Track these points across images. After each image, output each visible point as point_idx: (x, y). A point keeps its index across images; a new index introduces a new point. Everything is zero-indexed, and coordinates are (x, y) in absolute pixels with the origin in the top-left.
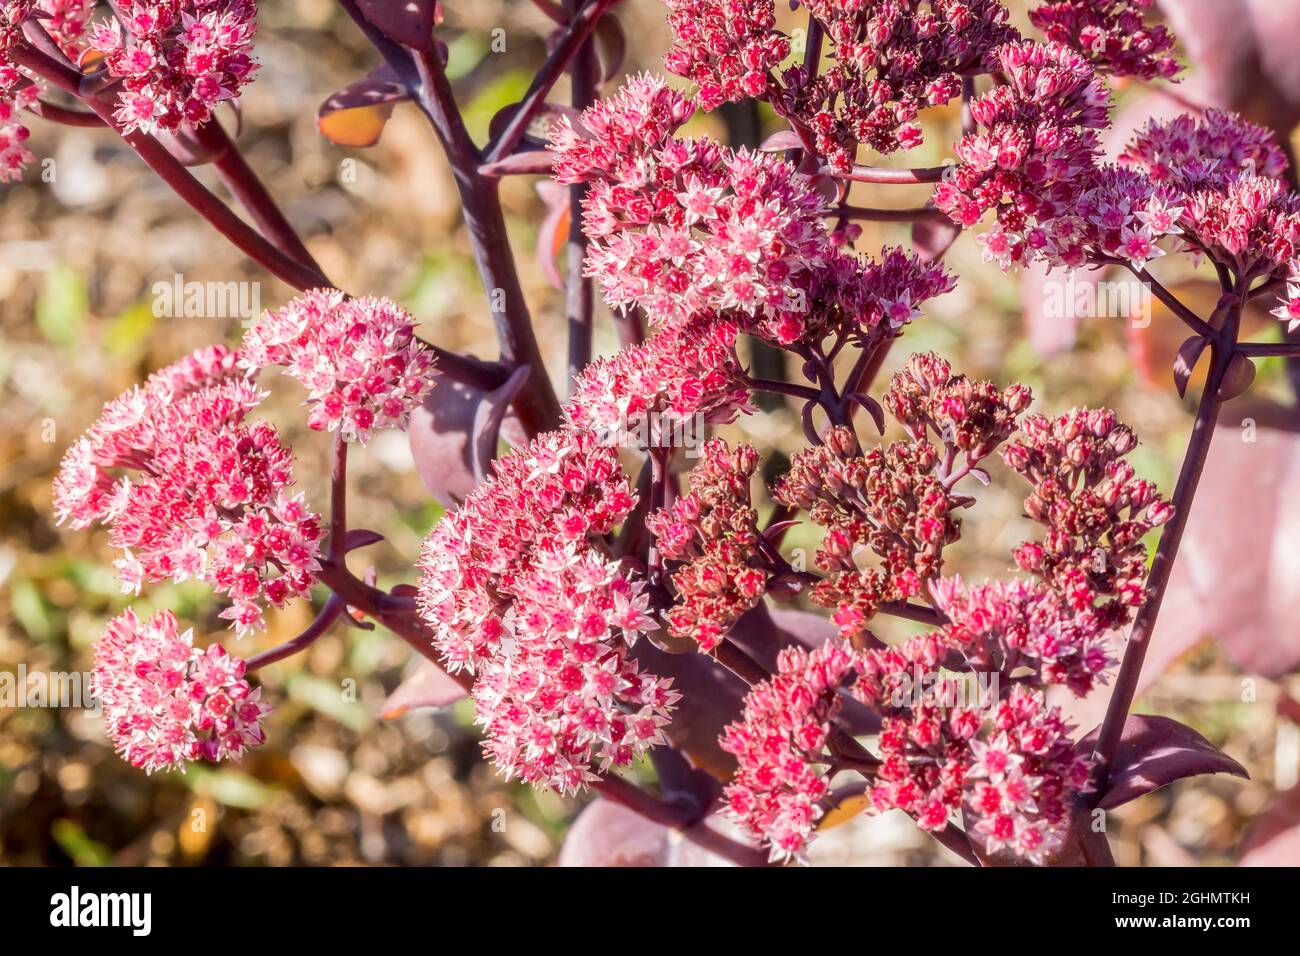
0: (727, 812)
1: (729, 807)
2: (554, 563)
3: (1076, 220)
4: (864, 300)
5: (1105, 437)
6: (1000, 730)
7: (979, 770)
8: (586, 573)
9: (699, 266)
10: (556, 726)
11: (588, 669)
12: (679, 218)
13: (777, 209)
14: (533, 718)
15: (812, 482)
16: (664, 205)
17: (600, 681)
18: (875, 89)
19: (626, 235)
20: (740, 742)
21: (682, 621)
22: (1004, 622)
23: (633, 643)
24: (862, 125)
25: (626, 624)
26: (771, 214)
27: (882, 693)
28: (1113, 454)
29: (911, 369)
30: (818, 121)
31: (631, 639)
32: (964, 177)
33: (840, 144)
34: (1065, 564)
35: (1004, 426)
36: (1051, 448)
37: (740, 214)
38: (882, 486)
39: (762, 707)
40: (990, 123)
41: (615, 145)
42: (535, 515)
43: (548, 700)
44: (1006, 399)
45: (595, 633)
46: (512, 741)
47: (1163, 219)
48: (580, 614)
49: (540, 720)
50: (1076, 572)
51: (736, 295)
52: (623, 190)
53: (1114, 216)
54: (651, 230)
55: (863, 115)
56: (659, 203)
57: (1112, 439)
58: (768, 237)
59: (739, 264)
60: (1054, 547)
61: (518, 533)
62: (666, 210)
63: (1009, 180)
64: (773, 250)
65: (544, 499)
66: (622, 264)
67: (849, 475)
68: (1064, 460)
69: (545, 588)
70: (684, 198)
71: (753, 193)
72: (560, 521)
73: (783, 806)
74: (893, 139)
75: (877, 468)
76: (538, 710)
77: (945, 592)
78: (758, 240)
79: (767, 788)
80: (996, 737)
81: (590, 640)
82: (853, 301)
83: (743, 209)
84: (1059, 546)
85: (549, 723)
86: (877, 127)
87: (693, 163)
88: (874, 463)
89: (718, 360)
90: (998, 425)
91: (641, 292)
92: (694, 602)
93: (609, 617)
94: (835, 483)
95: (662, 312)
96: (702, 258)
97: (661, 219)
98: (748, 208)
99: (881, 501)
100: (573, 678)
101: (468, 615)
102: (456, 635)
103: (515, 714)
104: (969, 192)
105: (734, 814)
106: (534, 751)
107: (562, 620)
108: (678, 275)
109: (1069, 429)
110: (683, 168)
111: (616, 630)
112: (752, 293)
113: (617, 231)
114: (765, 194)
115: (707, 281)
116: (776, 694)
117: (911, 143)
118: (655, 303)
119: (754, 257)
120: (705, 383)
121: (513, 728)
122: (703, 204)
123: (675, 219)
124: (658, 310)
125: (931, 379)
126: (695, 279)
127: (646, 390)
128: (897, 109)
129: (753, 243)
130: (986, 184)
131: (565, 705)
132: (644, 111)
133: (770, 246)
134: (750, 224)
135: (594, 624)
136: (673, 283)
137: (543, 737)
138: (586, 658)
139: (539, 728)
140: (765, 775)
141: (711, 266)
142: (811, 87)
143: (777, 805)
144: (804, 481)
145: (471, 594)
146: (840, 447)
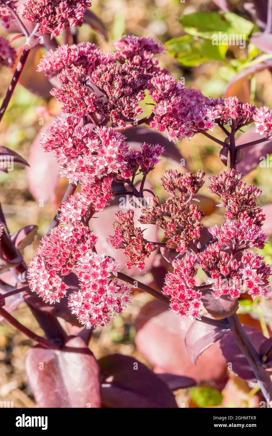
0: (172, 312)
1: (172, 310)
2: (86, 260)
3: (189, 122)
4: (144, 160)
5: (234, 176)
6: (246, 264)
7: (245, 277)
8: (96, 260)
9: (98, 164)
10: (100, 307)
11: (106, 287)
12: (87, 152)
13: (115, 141)
14: (92, 306)
15: (153, 214)
16: (81, 149)
17: (110, 289)
18: (124, 101)
19: (72, 161)
20: (169, 291)
21: (131, 264)
22: (236, 234)
23: (117, 275)
24: (125, 112)
25: (113, 270)
26: (114, 143)
27: (208, 264)
28: (237, 181)
29: (166, 176)
30: (113, 114)
31: (116, 274)
32: (158, 118)
33: (121, 119)
34: (240, 214)
35: (201, 183)
36: (221, 184)
37: (105, 145)
38: (176, 209)
39: (172, 279)
40: (158, 101)
41: (61, 136)
42: (70, 249)
43: (96, 299)
44: (198, 175)
45: (106, 276)
46: (88, 315)
47: (213, 115)
48: (99, 271)
49: (95, 306)
50: (245, 215)
51: (112, 169)
52: (67, 149)
53: (198, 118)
54: (80, 158)
55: (123, 109)
56: (80, 149)
57: (236, 176)
58: (116, 149)
59: (110, 159)
60: (235, 210)
61: (65, 257)
62: (82, 150)
63: (170, 115)
64: (119, 152)
65: (71, 244)
66: (74, 170)
67: (164, 209)
68: (226, 186)
69: (86, 268)
70: (88, 145)
71: (107, 138)
72: (79, 248)
73: (191, 304)
74: (134, 113)
75: (171, 205)
76: (94, 304)
77: (214, 230)
78: (114, 151)
79: (183, 301)
80: (246, 266)
81: (105, 278)
82: (142, 161)
83: (106, 144)
84: (237, 209)
85: (98, 306)
86: (129, 111)
87: (86, 135)
88: (170, 204)
89: (109, 189)
90: (200, 183)
91: (81, 176)
92: (133, 258)
93: (108, 270)
94: (160, 213)
95: (89, 180)
96: (98, 161)
97: (82, 154)
98: (107, 143)
99: (177, 213)
100: (102, 291)
101: (55, 285)
102: (51, 292)
103: (87, 307)
104: (160, 122)
105: (174, 311)
106: (95, 316)
107: (95, 275)
108: (91, 168)
109: (224, 177)
110: (83, 137)
111: (111, 273)
112: (116, 166)
113: (69, 161)
114: (110, 138)
115: (101, 167)
116: (177, 273)
117: (140, 113)
118: (86, 178)
119: (114, 156)
120: (106, 197)
121: (87, 311)
122: (94, 145)
123: (86, 152)
124: (88, 180)
125: (173, 177)
126: (97, 167)
127: (84, 205)
128: (132, 105)
129: (112, 152)
130: (164, 118)
131: (102, 299)
132: (66, 124)
133: (118, 152)
134: (110, 147)
135: (104, 273)
136: (90, 171)
137: (96, 311)
138: (104, 284)
139: (95, 308)
140: (182, 297)
141: (102, 162)
142: (106, 105)
143: (189, 305)
144: (150, 215)
145: (54, 279)
146: (157, 202)
